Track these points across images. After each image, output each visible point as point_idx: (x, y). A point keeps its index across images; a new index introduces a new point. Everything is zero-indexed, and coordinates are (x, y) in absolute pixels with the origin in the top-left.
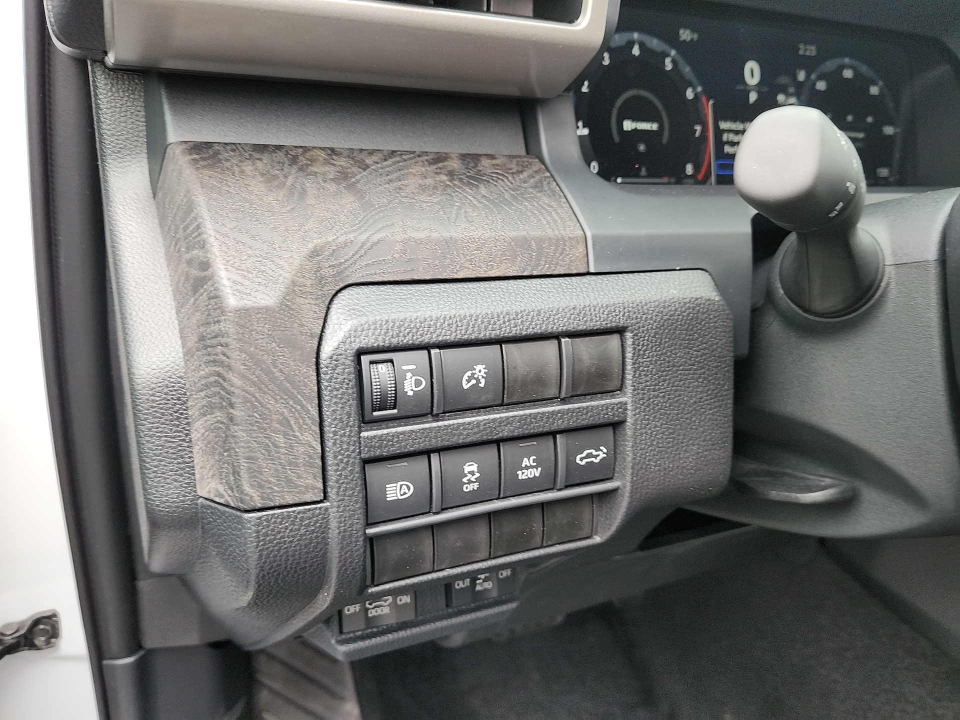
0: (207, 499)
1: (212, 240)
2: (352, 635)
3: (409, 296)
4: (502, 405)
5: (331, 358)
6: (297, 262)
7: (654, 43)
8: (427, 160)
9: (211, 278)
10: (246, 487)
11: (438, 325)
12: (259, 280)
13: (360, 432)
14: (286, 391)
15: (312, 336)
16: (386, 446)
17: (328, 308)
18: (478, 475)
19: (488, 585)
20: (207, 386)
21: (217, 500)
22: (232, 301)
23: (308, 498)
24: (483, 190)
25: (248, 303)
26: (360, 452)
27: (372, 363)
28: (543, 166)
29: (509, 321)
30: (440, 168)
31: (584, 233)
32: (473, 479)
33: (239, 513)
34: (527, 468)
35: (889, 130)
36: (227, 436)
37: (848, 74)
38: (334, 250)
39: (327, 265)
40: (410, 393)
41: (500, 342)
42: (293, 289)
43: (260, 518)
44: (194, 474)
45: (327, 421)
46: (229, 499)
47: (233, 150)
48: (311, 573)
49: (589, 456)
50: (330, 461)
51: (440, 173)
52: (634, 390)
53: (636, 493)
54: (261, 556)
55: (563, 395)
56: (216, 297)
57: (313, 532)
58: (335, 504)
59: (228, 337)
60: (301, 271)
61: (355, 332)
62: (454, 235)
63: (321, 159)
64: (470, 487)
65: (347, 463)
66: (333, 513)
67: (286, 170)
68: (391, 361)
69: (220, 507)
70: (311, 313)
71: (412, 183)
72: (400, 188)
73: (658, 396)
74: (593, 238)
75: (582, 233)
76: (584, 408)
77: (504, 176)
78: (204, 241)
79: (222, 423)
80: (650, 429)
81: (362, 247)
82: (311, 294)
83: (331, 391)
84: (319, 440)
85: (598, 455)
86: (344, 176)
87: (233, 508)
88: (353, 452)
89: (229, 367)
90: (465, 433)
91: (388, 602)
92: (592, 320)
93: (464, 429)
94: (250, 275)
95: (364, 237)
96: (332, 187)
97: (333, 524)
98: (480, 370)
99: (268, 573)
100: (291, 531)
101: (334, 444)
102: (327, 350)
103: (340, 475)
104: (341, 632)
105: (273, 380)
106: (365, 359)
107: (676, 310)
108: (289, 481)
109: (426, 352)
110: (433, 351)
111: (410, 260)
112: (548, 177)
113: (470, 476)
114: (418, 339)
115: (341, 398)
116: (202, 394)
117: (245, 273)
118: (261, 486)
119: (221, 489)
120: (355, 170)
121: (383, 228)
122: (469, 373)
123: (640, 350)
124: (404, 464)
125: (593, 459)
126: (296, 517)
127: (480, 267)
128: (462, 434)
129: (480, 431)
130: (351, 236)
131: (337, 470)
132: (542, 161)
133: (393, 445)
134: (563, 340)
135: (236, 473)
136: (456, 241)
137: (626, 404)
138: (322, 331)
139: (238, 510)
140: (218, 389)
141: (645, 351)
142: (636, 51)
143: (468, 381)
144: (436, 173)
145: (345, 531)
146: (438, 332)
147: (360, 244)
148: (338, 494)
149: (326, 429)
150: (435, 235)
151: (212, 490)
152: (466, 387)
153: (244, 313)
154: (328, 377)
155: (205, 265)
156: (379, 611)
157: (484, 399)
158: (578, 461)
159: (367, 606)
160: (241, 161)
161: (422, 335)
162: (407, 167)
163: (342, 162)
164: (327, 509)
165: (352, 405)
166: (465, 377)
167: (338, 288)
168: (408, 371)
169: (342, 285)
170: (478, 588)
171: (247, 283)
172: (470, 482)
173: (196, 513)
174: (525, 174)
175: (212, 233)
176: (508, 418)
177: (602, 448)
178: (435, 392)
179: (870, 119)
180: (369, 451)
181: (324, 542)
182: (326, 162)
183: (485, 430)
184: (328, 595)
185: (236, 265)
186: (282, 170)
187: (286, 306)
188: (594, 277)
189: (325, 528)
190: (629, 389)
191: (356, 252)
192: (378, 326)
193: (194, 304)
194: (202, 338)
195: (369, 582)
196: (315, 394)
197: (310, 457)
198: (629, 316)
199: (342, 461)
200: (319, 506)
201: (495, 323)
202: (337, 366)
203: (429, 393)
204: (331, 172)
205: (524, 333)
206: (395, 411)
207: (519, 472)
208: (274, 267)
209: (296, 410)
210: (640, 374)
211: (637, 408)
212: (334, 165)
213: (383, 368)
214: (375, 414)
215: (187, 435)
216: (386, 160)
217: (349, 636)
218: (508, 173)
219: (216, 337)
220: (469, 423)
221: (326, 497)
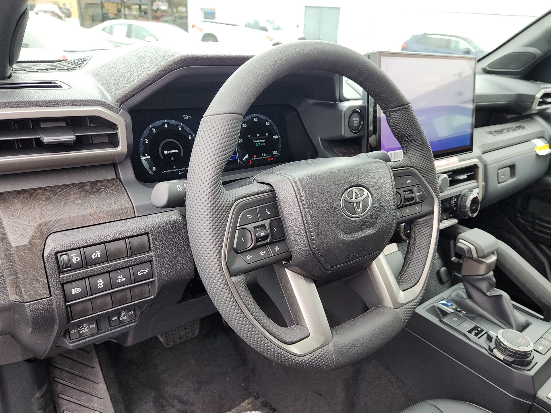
0: (13, 301)
1: (6, 227)
2: (75, 340)
3: (72, 234)
4: (108, 261)
5: (47, 256)
6: (33, 230)
7: (173, 122)
8: (78, 187)
9: (7, 238)
10: (24, 296)
11: (82, 241)
12: (22, 237)
13: (60, 276)
14: (34, 267)
15: (40, 250)
16: (69, 278)
17: (46, 241)
18: (103, 283)
19: (125, 318)
20: (9, 268)
21: (16, 301)
22: (14, 245)
23: (45, 296)
24: (97, 195)
25: (19, 244)
26: (60, 282)
27: (61, 255)
28: (120, 183)
29: (106, 236)
30: (82, 190)
31: (133, 205)
32: (101, 284)
33: (23, 304)
34: (120, 278)
35: (276, 137)
36: (17, 282)
37: (256, 120)
38: (46, 224)
39: (44, 228)
40: (75, 262)
41: (104, 243)
42: (33, 238)
43: (30, 304)
44: (8, 294)
45: (48, 274)
46: (20, 300)
47: (10, 195)
48: (50, 318)
49: (143, 272)
50: (51, 285)
51: (82, 192)
52: (154, 250)
53: (160, 281)
54: (32, 315)
55: (129, 256)
56: (8, 243)
57: (48, 306)
58: (54, 297)
59: (14, 255)
60: (35, 232)
61: (54, 247)
62: (86, 213)
63: (41, 193)
64: (101, 287)
65: (56, 285)
66: (54, 300)
67: (28, 199)
68: (67, 254)
69: (17, 303)
70: (39, 244)
71: (72, 197)
72: (68, 200)
73: (163, 251)
74: (136, 206)
75: (131, 205)
76: (137, 258)
77: (105, 189)
78: (3, 227)
79: (15, 278)
80: (162, 261)
81: (55, 221)
82: (39, 238)
83: (48, 265)
84: (46, 280)
85: (146, 271)
86: (48, 199)
87: (21, 302)
88: (58, 281)
89: (15, 263)
90: (95, 271)
91: (87, 328)
92: (135, 232)
93: (95, 270)
94: (19, 236)
95: (56, 218)
96: (44, 203)
97: (54, 303)
98: (98, 253)
99: (35, 320)
100: (41, 306)
101: (51, 280)
102: (46, 254)
103: (55, 289)
104: (70, 340)
105: (29, 265)
106: (59, 255)
107: (166, 225)
108: (38, 293)
109: (79, 250)
110: (81, 249)
111: (72, 223)
112: (122, 187)
113: (100, 283)
114: (75, 246)
115: (52, 267)
116: (8, 270)
117: (17, 236)
118: (29, 295)
119: (17, 297)
120: (52, 195)
121: (62, 214)
122: (94, 254)
123: (154, 239)
124: (77, 283)
125: (144, 273)
126: (42, 302)
127: (96, 221)
128: (94, 272)
129: (100, 270)
130: (51, 219)
131: (53, 287)
132: (121, 181)
133: (71, 278)
134: (126, 239)
135: (21, 292)
136: (87, 215)
137: (152, 255)
138: (44, 248)
139: (23, 303)
140: (12, 269)
141: (156, 238)
142: (166, 126)
143: (95, 256)
144: (81, 192)
145: (58, 304)
146: (82, 243)
147: (54, 221)
148: (54, 294)
149: (48, 276)
150: (80, 214)
151: (14, 298)
152: (94, 258)
153: (18, 248)
154: (47, 261)
155: (5, 234)
156: (84, 331)
157: (101, 261)
158: (138, 274)
159: (79, 330)
160: (13, 199)
161: (77, 245)
162: (70, 191)
163: (47, 193)
164: (52, 299)
165: (56, 268)
166: (93, 255)
167: (48, 235)
168: (73, 256)
169: (50, 234)
170: (121, 319)
171: (18, 238)
172: (100, 285)
173: (10, 306)
174: (113, 187)
175: (6, 225)
176: (110, 265)
177: (147, 269)
178: (83, 261)
179: (267, 134)
180: (63, 281)
181: (52, 309)
182: (43, 194)
183: (102, 269)
184: (57, 325)
185: (14, 234)
186: (27, 199)
187: (31, 243)
188: (138, 218)
189: (52, 304)
190: (153, 250)
191: (53, 223)
192: (62, 245)
193: (2, 245)
194: (6, 255)
195: (71, 319)
196: (44, 267)
197: (44, 285)
198: (149, 229)
199: (54, 285)
200: (49, 298)
201: (101, 238)
202: (49, 258)
203: (81, 261)
204: (44, 197)
205: (112, 239)
206: (71, 268)
207: (118, 280)
208: (26, 232)
209: (38, 272)
210: (155, 246)
211: (156, 256)
212: (45, 195)
213: (65, 256)
214: (64, 270)
215: (4, 283)
216: (63, 190)
217: (73, 341)
218: (107, 188)
219: (10, 254)
220: (96, 268)
221: (51, 296)
